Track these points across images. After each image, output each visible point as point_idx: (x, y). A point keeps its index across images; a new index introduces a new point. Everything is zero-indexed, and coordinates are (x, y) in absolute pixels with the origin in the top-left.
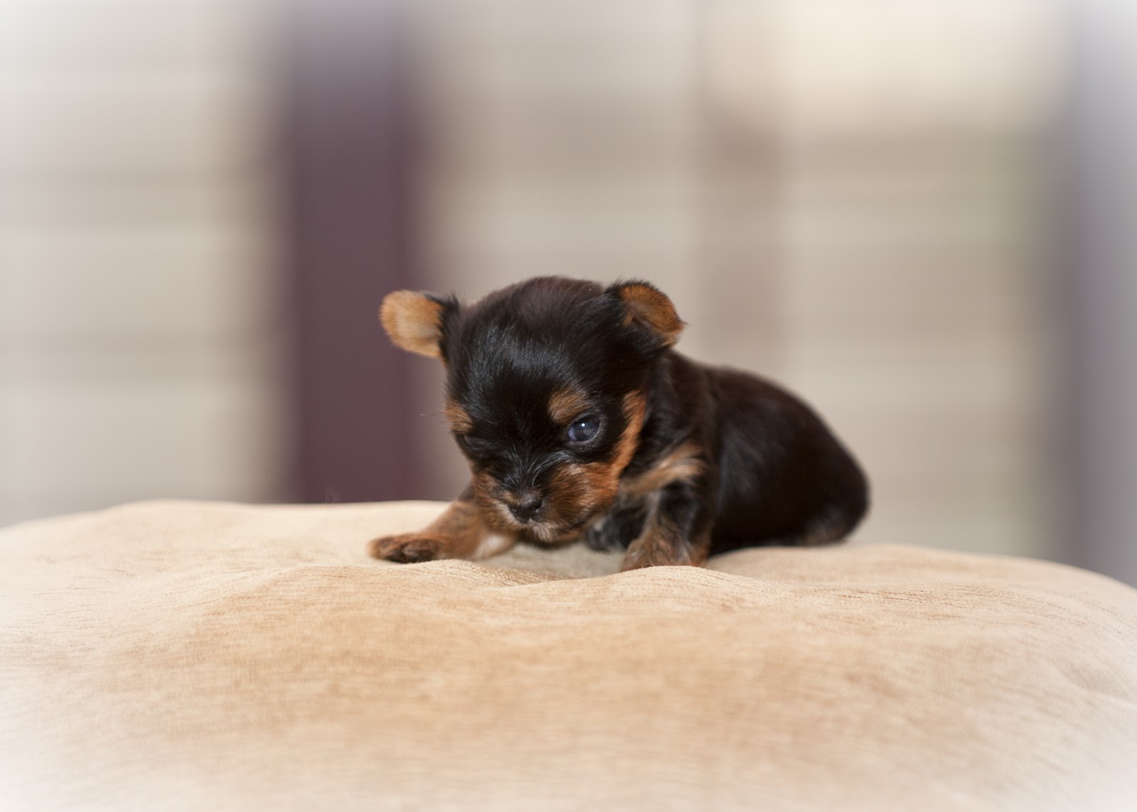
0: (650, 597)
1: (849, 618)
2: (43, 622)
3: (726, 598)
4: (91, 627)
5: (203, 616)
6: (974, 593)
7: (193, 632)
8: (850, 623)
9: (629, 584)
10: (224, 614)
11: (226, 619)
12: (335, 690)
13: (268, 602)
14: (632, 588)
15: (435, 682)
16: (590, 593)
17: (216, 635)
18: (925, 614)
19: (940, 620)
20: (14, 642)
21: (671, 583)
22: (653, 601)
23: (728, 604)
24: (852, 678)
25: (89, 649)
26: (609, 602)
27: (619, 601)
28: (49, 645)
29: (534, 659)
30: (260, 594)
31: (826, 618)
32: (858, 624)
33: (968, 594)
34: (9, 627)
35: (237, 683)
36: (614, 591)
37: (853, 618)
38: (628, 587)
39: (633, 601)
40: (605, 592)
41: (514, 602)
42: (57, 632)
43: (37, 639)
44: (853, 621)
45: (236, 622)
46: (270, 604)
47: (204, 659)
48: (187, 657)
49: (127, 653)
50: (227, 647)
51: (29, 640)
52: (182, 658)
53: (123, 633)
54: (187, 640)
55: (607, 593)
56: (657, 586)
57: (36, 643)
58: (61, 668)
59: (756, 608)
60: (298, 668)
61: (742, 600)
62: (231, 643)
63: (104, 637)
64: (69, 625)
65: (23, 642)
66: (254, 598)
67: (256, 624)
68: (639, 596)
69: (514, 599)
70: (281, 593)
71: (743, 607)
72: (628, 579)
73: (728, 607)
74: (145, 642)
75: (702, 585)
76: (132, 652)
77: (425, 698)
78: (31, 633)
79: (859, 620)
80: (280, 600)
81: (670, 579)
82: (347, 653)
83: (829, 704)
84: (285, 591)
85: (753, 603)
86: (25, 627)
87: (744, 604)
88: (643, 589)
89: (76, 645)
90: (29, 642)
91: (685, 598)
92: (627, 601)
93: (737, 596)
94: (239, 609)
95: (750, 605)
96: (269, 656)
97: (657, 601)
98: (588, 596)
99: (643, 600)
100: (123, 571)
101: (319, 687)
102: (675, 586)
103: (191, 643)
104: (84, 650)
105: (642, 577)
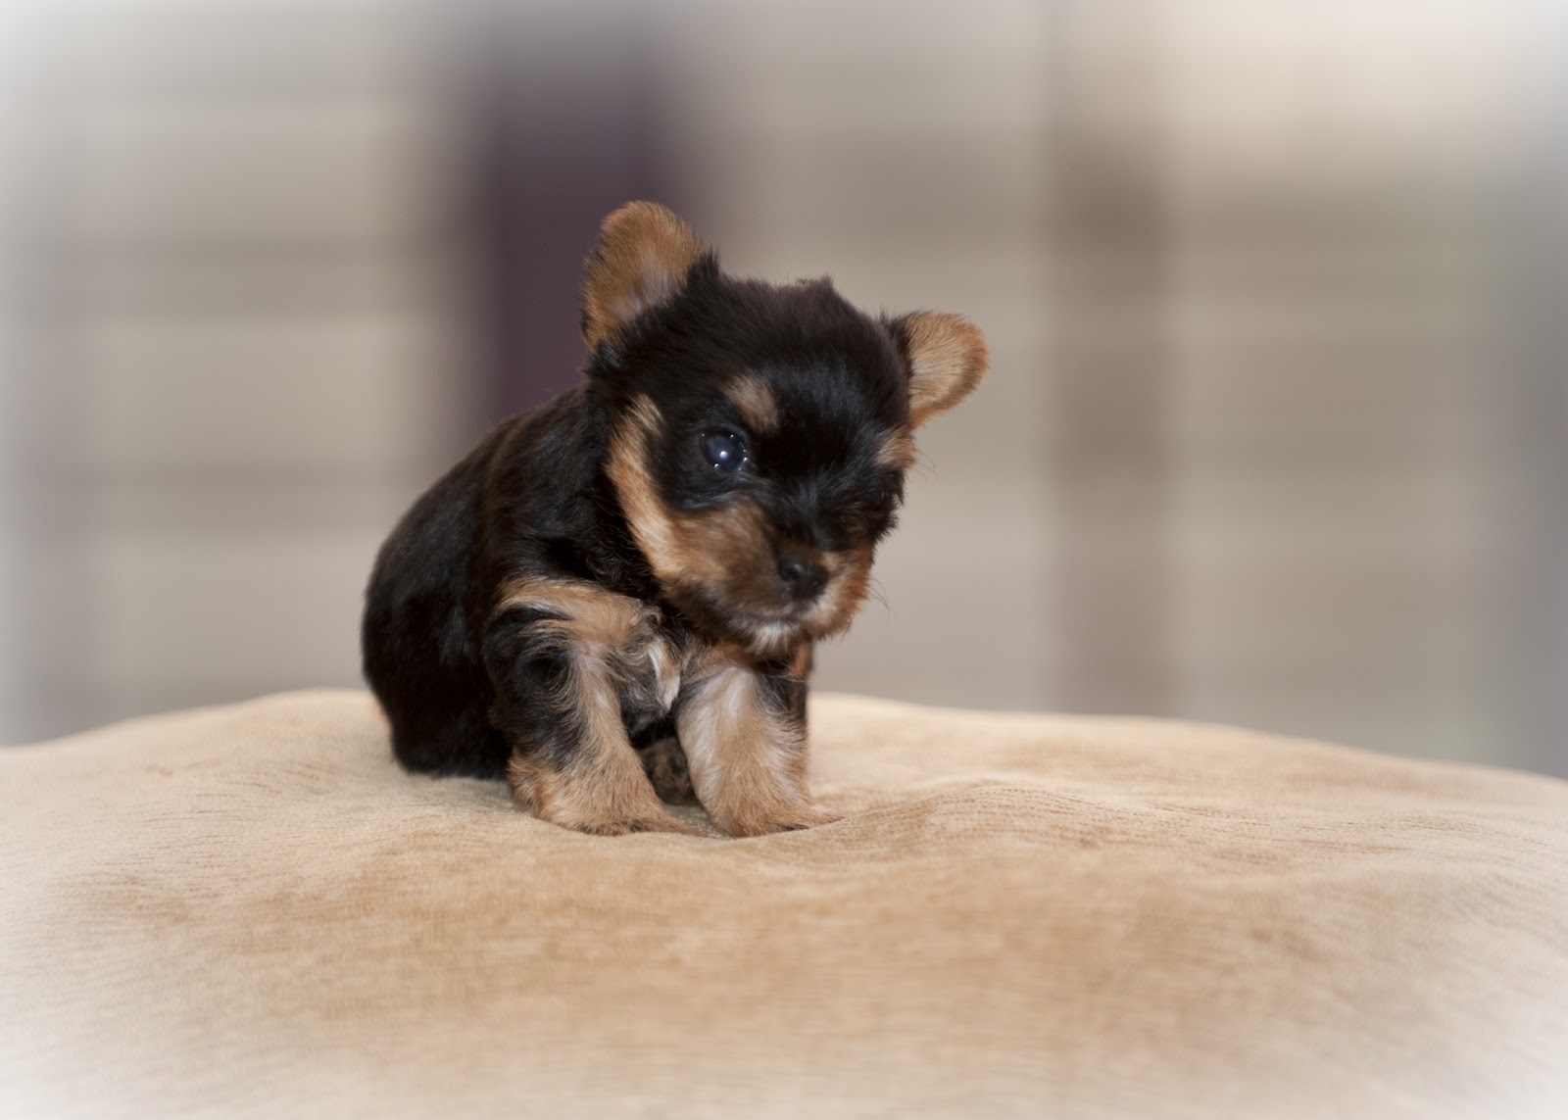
0: (982, 830)
1: (1254, 856)
2: (153, 858)
3: (1086, 829)
4: (219, 866)
5: (373, 855)
6: (1421, 825)
7: (358, 874)
8: (1258, 863)
9: (952, 813)
10: (401, 853)
11: (404, 860)
12: (551, 951)
13: (463, 843)
14: (957, 819)
15: (689, 941)
16: (899, 831)
17: (389, 879)
18: (1358, 845)
19: (1379, 853)
20: (113, 884)
21: (1009, 812)
22: (985, 836)
23: (1088, 838)
24: (1260, 936)
25: (215, 896)
26: (926, 841)
27: (939, 838)
28: (161, 888)
29: (823, 910)
30: (452, 832)
31: (1224, 857)
32: (1266, 864)
33: (1414, 826)
34: (107, 864)
35: (418, 942)
36: (932, 824)
37: (1260, 857)
38: (951, 817)
39: (958, 837)
40: (920, 826)
41: (798, 847)
42: (171, 871)
43: (144, 880)
44: (1260, 860)
45: (418, 863)
46: (465, 845)
47: (373, 909)
48: (349, 907)
49: (268, 901)
50: (404, 894)
51: (133, 880)
52: (343, 908)
53: (262, 876)
54: (350, 885)
55: (923, 828)
56: (990, 816)
57: (143, 885)
58: (176, 920)
59: (1128, 842)
60: (502, 921)
61: (1108, 830)
62: (410, 889)
63: (236, 880)
64: (188, 863)
65: (125, 883)
66: (444, 835)
67: (445, 866)
68: (966, 830)
69: (798, 844)
70: (481, 834)
71: (1111, 842)
72: (951, 805)
73: (1088, 842)
74: (292, 887)
75: (1052, 812)
76: (275, 900)
77: (674, 962)
78: (136, 871)
79: (1268, 859)
80: (480, 841)
81: (1007, 806)
82: (567, 903)
83: (1228, 971)
84: (487, 832)
85: (1123, 833)
86: (127, 864)
87: (1111, 837)
88: (971, 819)
89: (198, 890)
90: (133, 883)
91: (1029, 831)
92: (951, 837)
93: (1100, 824)
94: (423, 848)
95: (1119, 838)
96: (462, 905)
97: (992, 836)
98: (897, 836)
99: (972, 836)
100: (264, 786)
101: (530, 946)
102: (1015, 815)
103: (355, 888)
104: (208, 897)
105: (969, 803)
